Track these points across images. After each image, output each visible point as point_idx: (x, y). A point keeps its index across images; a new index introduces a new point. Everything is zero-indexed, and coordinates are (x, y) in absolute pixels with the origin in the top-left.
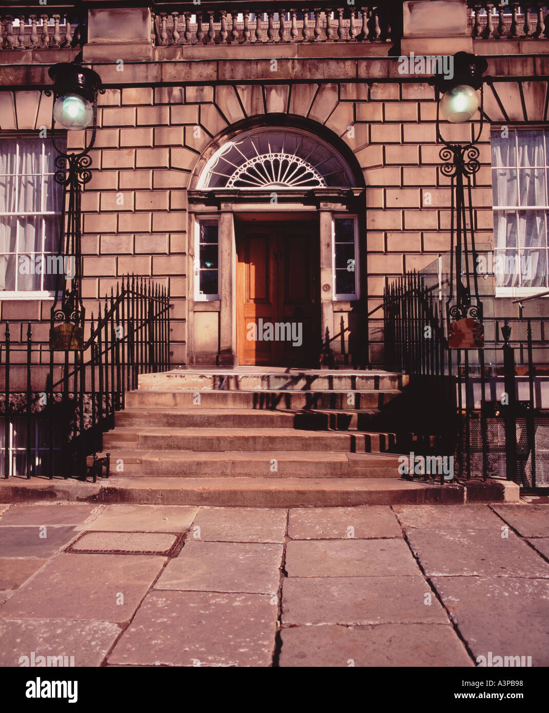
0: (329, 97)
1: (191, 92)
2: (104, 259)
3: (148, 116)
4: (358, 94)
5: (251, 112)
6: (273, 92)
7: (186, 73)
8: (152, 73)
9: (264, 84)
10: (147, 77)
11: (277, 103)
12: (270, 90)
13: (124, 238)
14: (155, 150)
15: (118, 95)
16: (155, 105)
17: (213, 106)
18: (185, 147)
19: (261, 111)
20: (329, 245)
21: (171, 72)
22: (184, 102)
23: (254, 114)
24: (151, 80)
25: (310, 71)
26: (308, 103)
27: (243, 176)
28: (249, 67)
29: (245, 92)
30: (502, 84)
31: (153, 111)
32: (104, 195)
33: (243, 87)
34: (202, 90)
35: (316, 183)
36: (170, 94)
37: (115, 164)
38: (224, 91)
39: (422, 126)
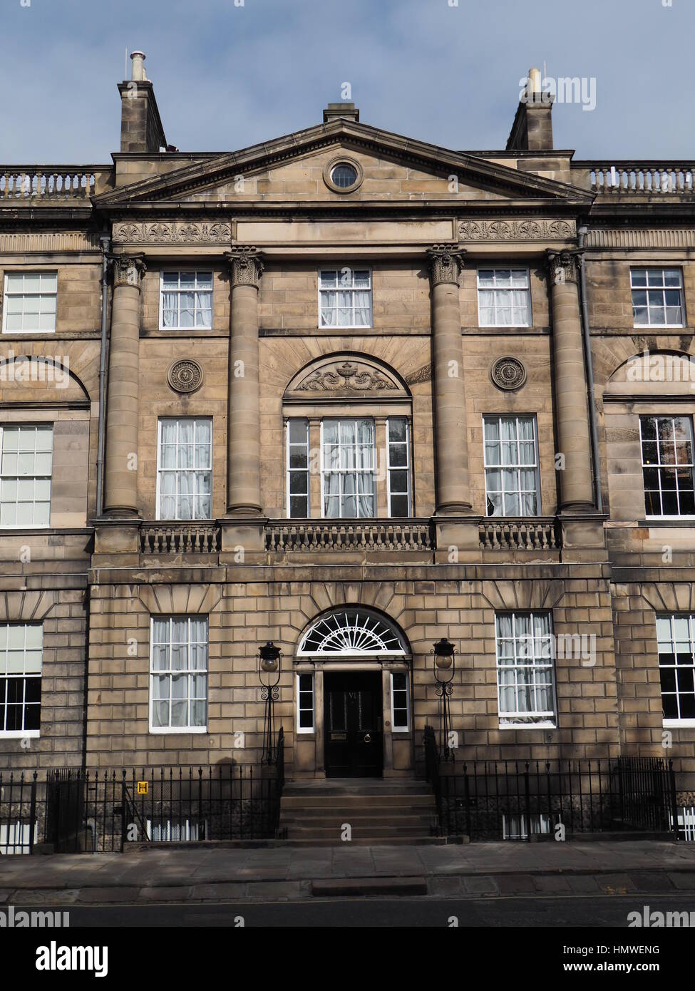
0: (388, 590)
1: (294, 586)
2: (236, 706)
3: (264, 604)
4: (407, 590)
5: (336, 602)
6: (350, 588)
7: (291, 575)
8: (268, 573)
9: (343, 583)
10: (264, 577)
11: (353, 597)
12: (348, 587)
13: (250, 691)
14: (271, 629)
15: (243, 588)
16: (270, 596)
17: (309, 598)
18: (291, 626)
19: (342, 602)
20: (389, 694)
21: (280, 574)
22: (289, 595)
23: (337, 604)
24: (267, 580)
25: (375, 574)
26: (373, 596)
27: (329, 643)
28: (333, 571)
29: (331, 588)
30: (502, 582)
31: (268, 600)
32: (235, 660)
33: (330, 584)
34: (302, 586)
35: (379, 648)
36: (280, 588)
37: (243, 638)
38: (317, 587)
39: (449, 612)
